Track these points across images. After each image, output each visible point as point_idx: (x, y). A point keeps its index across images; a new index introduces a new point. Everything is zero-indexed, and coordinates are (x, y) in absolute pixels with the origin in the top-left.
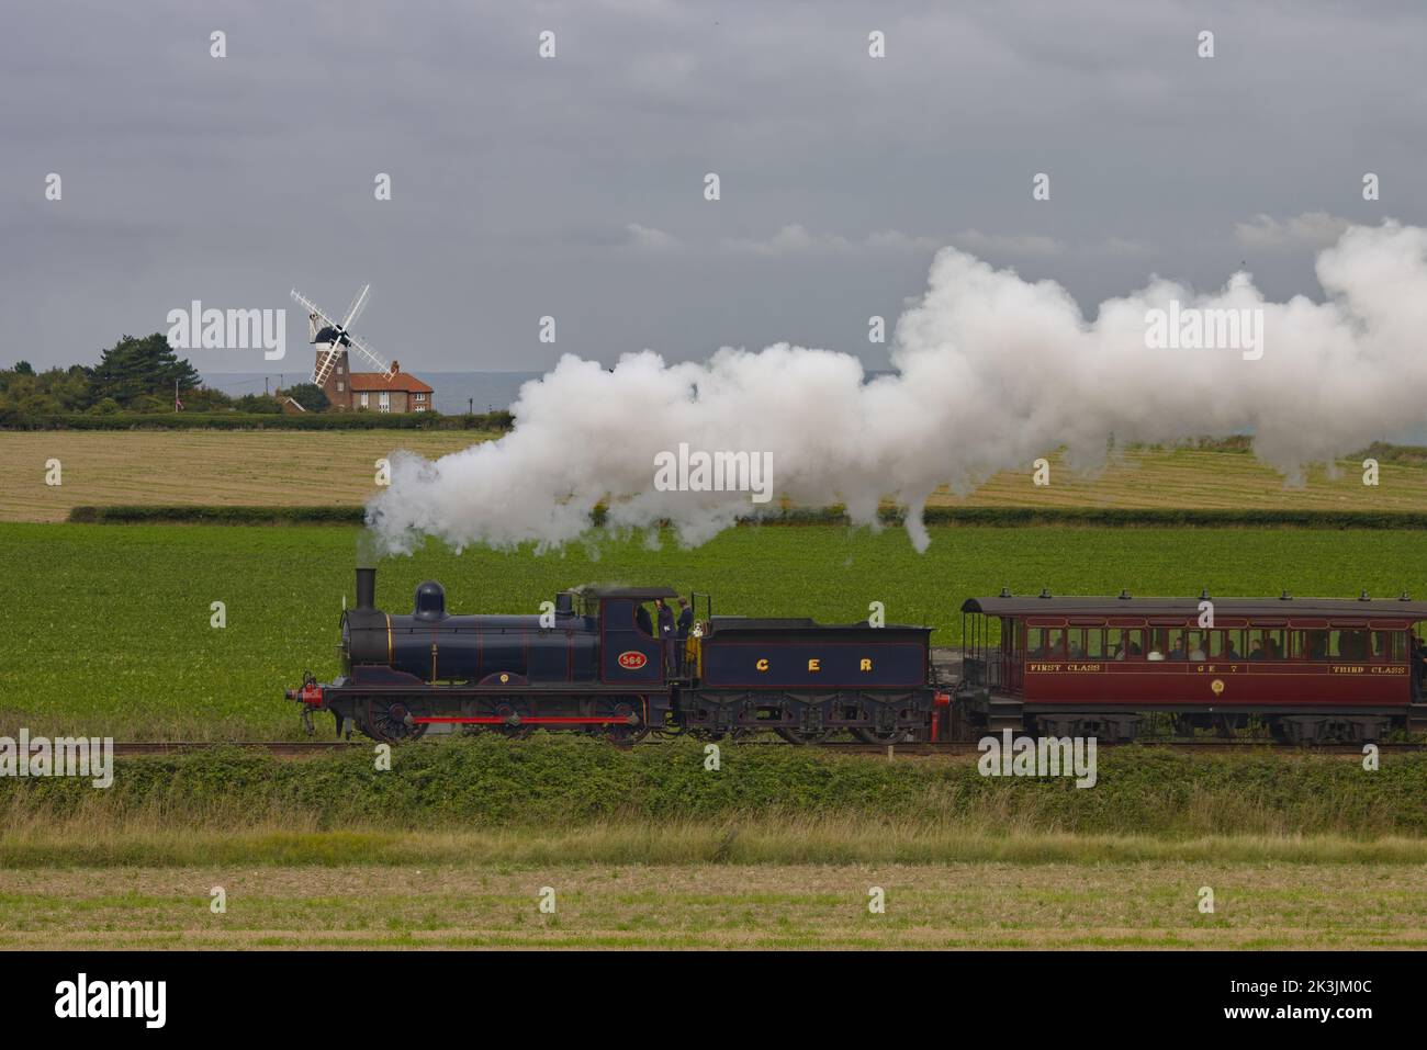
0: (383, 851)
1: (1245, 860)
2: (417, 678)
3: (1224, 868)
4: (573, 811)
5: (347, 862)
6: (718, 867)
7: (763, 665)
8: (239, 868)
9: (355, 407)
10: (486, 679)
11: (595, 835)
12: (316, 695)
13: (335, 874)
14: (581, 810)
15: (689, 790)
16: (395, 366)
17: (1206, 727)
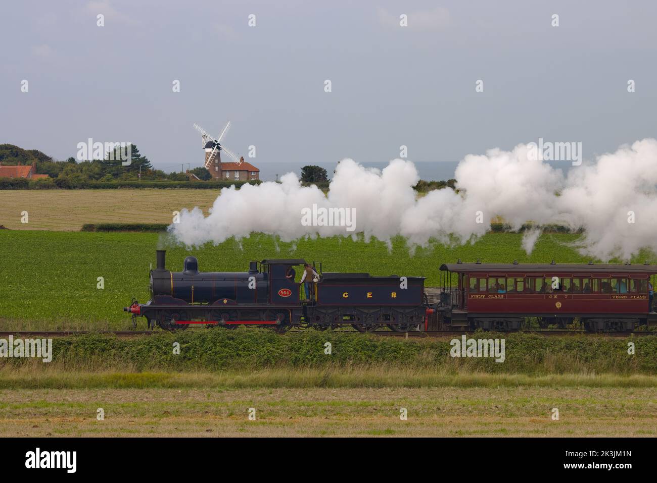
0: (165, 382)
1: (568, 386)
2: (184, 301)
3: (557, 389)
4: (256, 363)
5: (148, 387)
6: (321, 389)
7: (346, 295)
8: (97, 390)
9: (223, 178)
10: (216, 302)
11: (265, 374)
12: (137, 309)
13: (141, 392)
14: (260, 362)
15: (311, 353)
16: (242, 159)
17: (554, 324)
